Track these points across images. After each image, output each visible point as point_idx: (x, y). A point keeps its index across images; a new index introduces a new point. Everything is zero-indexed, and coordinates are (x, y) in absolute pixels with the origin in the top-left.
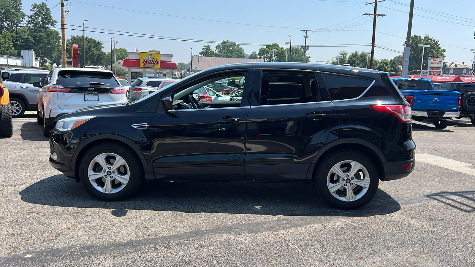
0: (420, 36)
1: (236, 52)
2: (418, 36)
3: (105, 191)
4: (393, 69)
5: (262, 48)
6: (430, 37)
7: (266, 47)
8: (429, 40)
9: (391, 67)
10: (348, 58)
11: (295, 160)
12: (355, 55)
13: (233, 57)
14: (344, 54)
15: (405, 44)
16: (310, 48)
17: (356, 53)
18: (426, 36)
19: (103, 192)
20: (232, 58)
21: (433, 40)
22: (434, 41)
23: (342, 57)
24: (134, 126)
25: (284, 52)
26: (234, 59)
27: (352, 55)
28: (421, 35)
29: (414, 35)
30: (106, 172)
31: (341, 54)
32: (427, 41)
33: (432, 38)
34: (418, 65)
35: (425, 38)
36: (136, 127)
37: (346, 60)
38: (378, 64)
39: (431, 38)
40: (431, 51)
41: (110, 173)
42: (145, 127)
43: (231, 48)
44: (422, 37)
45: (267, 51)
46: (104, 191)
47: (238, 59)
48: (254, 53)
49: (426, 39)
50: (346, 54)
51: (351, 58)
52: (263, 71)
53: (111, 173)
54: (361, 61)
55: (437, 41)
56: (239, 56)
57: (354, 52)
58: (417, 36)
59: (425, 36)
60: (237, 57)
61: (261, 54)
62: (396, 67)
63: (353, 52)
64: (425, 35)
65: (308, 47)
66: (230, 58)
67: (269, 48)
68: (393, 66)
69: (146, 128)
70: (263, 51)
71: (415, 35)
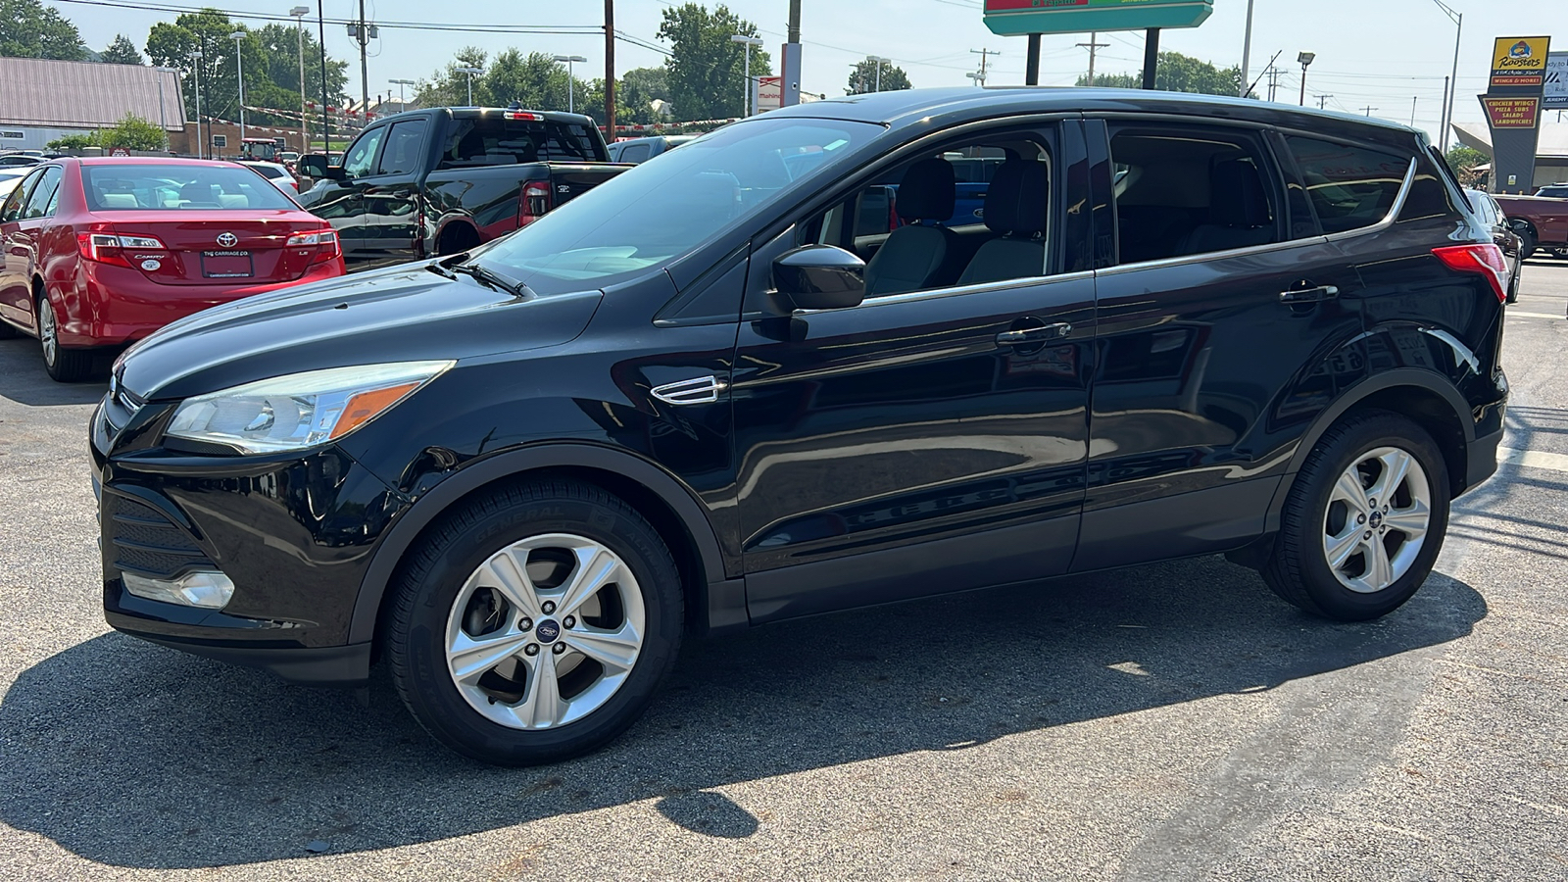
0: (702, 8)
1: (44, 37)
2: (699, 6)
3: (535, 720)
4: (634, 113)
5: (160, 24)
6: (730, 14)
7: (178, 23)
8: (729, 22)
9: (629, 105)
10: (488, 72)
11: (1237, 472)
12: (510, 63)
13: (35, 56)
14: (472, 58)
15: (662, 30)
16: (381, 31)
17: (514, 57)
18: (721, 9)
19: (523, 726)
20: (29, 61)
21: (739, 21)
22: (744, 24)
23: (466, 67)
24: (662, 393)
25: (253, 45)
26: (40, 62)
27: (502, 61)
28: (705, 7)
29: (686, 5)
30: (534, 629)
31: (462, 60)
32: (725, 23)
33: (737, 17)
34: (705, 101)
35: (717, 15)
36: (672, 398)
37: (482, 80)
38: (587, 94)
39: (734, 16)
40: (738, 57)
41: (550, 632)
42: (710, 394)
43: (20, 21)
44: (710, 13)
45: (183, 36)
46: (524, 721)
47: (58, 63)
48: (123, 40)
49: (720, 19)
50: (481, 58)
51: (497, 73)
52: (1111, 121)
53: (558, 629)
54: (534, 84)
55: (751, 26)
56: (61, 53)
57: (505, 51)
58: (695, 9)
59: (718, 9)
60: (51, 57)
61: (159, 49)
62: (641, 105)
63: (503, 53)
64: (717, 5)
65: (373, 29)
66: (20, 60)
67: (191, 26)
68: (633, 102)
69: (713, 399)
70: (165, 34)
71: (689, 3)
